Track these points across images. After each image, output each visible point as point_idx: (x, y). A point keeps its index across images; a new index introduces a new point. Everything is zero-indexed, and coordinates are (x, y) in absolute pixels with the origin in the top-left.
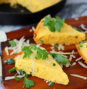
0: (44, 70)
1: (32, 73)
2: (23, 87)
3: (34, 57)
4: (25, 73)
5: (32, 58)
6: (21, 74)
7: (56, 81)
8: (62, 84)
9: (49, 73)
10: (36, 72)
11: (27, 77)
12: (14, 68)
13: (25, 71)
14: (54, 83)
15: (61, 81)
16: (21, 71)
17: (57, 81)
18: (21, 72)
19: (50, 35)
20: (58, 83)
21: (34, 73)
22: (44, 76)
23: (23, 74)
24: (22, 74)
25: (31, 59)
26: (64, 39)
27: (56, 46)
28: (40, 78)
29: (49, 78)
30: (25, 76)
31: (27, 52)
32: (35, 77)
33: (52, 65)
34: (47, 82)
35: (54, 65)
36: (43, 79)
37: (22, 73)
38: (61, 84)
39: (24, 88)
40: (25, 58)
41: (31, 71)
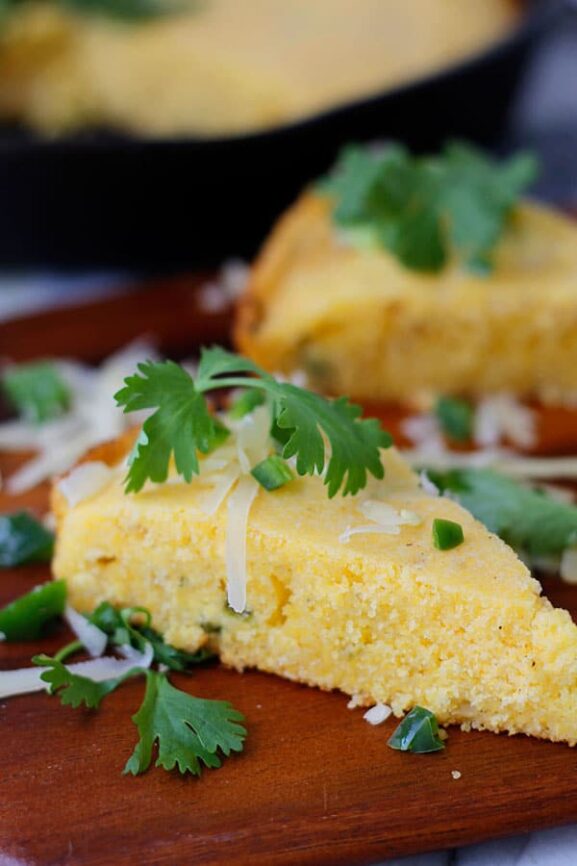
0: (343, 588)
1: (225, 636)
2: (133, 766)
3: (246, 467)
4: (156, 638)
5: (216, 478)
6: (111, 651)
7: (466, 702)
8: (534, 729)
9: (393, 616)
10: (261, 617)
11: (173, 677)
12: (38, 590)
13: (156, 622)
14: (454, 728)
15: (519, 698)
16: (108, 617)
17: (477, 701)
18: (109, 631)
19: (393, 309)
20: (494, 723)
21: (245, 635)
22: (351, 656)
23: (135, 644)
24: (127, 648)
25: (212, 487)
26: (534, 341)
27: (458, 412)
28: (302, 687)
29: (403, 673)
30: (154, 666)
31: (170, 420)
32: (251, 671)
33: (428, 538)
34: (376, 716)
35: (449, 537)
36: (337, 692)
37: (122, 636)
38: (521, 736)
39: (141, 774)
40: (149, 485)
41: (212, 613)
